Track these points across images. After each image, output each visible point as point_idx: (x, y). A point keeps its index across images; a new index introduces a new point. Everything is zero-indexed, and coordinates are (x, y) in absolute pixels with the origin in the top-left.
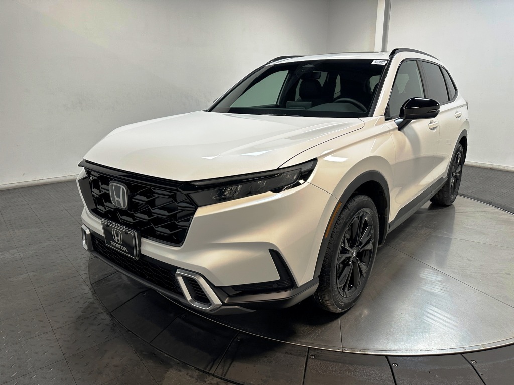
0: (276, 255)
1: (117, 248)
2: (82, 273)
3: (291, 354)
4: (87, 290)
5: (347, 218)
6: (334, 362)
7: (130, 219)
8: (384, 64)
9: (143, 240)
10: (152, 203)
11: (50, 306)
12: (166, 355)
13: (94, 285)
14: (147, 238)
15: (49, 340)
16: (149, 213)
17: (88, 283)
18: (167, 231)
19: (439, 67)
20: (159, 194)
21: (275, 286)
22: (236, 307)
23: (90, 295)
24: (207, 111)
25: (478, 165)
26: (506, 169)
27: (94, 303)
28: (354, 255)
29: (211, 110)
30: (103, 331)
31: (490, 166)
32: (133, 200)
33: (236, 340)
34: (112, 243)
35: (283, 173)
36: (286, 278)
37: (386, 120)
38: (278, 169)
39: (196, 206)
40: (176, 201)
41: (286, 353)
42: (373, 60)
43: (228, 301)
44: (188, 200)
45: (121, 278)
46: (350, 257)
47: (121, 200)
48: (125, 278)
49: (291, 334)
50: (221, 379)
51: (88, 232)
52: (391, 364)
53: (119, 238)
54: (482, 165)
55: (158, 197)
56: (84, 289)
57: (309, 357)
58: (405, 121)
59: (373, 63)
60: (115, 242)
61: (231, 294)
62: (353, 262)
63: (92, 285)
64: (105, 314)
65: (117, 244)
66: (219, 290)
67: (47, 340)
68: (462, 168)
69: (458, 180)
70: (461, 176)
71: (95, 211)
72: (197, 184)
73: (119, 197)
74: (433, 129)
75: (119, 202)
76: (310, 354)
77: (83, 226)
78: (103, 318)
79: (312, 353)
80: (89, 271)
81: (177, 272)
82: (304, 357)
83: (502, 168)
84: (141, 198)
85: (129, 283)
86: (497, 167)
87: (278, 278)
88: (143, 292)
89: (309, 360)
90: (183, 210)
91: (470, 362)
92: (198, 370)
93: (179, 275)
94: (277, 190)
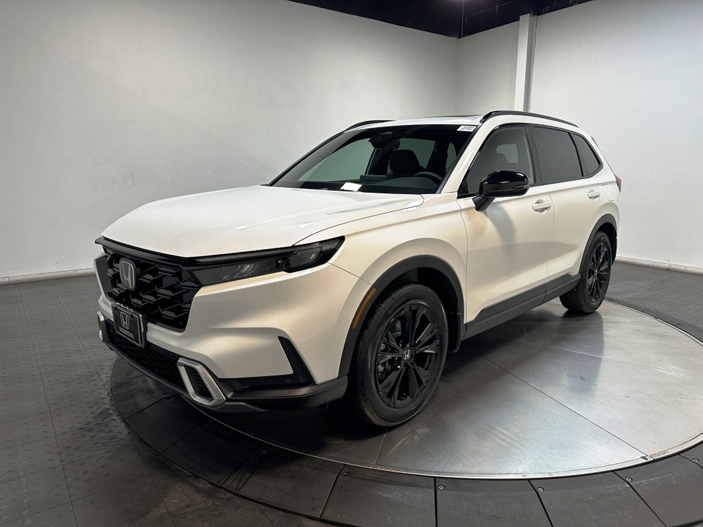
0: (286, 344)
1: (124, 334)
4: (105, 394)
5: (390, 309)
7: (139, 302)
8: (471, 131)
9: (150, 325)
10: (158, 282)
12: (178, 467)
13: (114, 389)
14: (155, 323)
15: (49, 445)
16: (155, 294)
17: (108, 387)
18: (172, 314)
19: (569, 134)
20: (164, 272)
21: (288, 381)
22: (243, 403)
23: (107, 400)
24: (267, 185)
25: (651, 264)
26: (688, 269)
27: (109, 409)
28: (408, 356)
29: (272, 184)
31: (666, 266)
32: (140, 279)
33: (261, 453)
34: (121, 329)
35: (299, 251)
36: (301, 373)
37: (458, 198)
38: (293, 246)
39: (200, 286)
40: (181, 280)
42: (459, 126)
43: (232, 396)
44: (192, 280)
45: (146, 382)
46: (400, 359)
47: (129, 280)
48: (150, 382)
49: (317, 445)
50: (235, 494)
51: (102, 319)
53: (126, 323)
54: (656, 264)
55: (164, 276)
56: (102, 394)
58: (484, 200)
59: (458, 130)
60: (123, 328)
61: (237, 389)
62: (406, 365)
63: (111, 389)
64: (119, 421)
65: (124, 331)
66: (224, 383)
67: (47, 445)
68: (609, 265)
69: (603, 280)
70: (609, 276)
71: (110, 295)
72: (201, 260)
73: (127, 277)
74: (542, 210)
75: (127, 281)
77: (99, 313)
78: (117, 425)
80: (112, 375)
81: (179, 361)
83: (682, 268)
84: (149, 277)
86: (676, 267)
87: (292, 372)
88: (167, 398)
90: (189, 291)
91: (536, 488)
92: (211, 483)
93: (182, 365)
94: (290, 270)
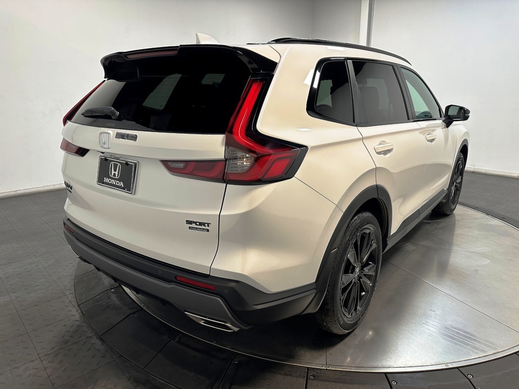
2: (67, 293)
3: (291, 375)
4: (75, 314)
6: (334, 382)
11: (35, 330)
12: (162, 381)
13: (81, 306)
15: (37, 369)
17: (75, 304)
23: (77, 317)
27: (82, 326)
30: (93, 357)
31: (472, 169)
33: (233, 362)
41: (285, 374)
45: (110, 298)
52: (391, 381)
56: (71, 311)
57: (308, 377)
63: (79, 306)
64: (95, 338)
67: (34, 369)
76: (309, 374)
78: (93, 342)
79: (311, 373)
80: (75, 290)
82: (304, 377)
83: (484, 171)
85: (119, 303)
86: (479, 170)
88: (134, 313)
89: (309, 381)
91: (467, 375)
